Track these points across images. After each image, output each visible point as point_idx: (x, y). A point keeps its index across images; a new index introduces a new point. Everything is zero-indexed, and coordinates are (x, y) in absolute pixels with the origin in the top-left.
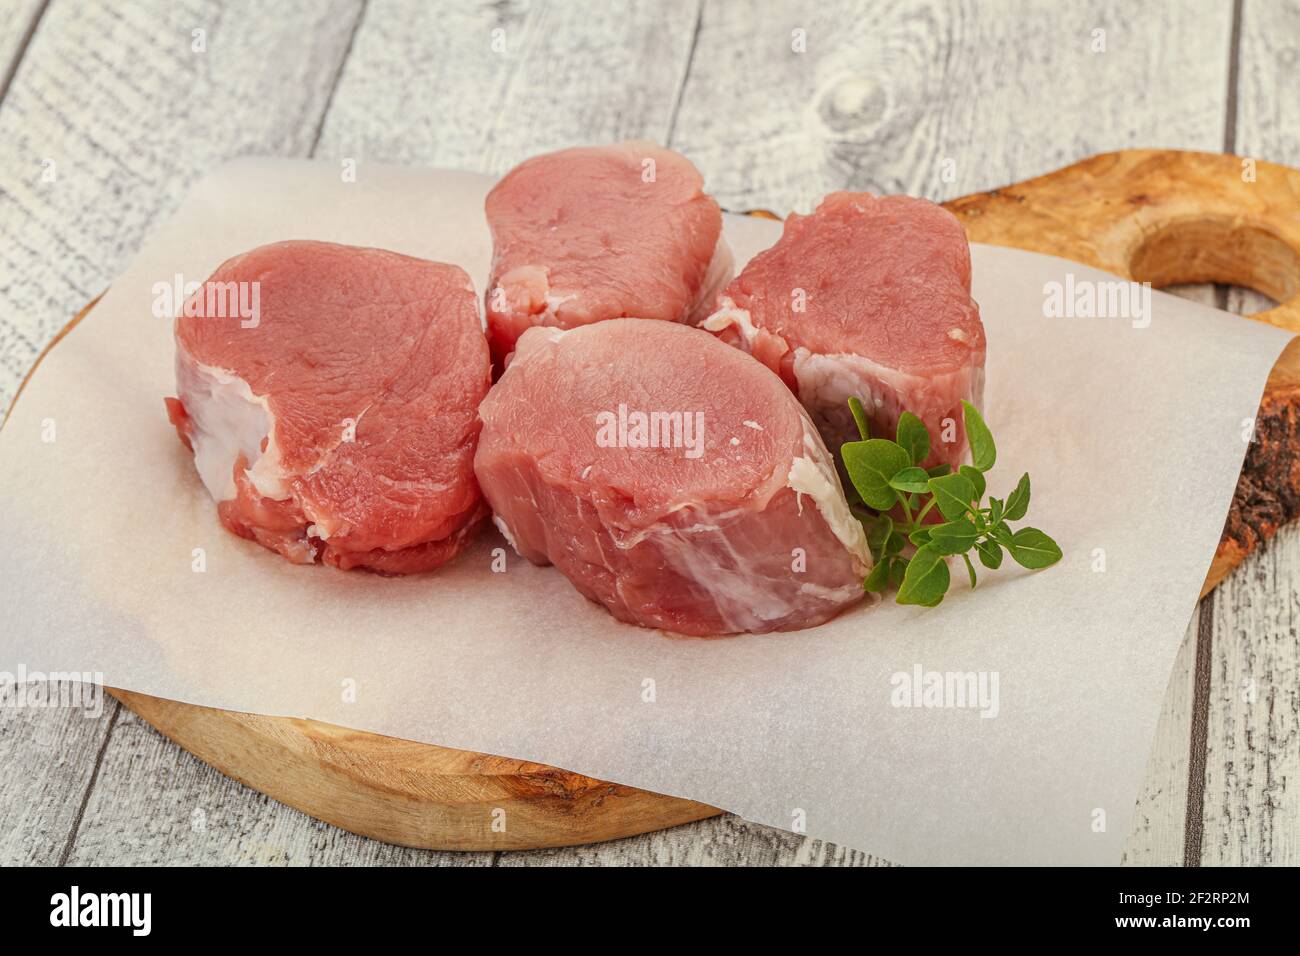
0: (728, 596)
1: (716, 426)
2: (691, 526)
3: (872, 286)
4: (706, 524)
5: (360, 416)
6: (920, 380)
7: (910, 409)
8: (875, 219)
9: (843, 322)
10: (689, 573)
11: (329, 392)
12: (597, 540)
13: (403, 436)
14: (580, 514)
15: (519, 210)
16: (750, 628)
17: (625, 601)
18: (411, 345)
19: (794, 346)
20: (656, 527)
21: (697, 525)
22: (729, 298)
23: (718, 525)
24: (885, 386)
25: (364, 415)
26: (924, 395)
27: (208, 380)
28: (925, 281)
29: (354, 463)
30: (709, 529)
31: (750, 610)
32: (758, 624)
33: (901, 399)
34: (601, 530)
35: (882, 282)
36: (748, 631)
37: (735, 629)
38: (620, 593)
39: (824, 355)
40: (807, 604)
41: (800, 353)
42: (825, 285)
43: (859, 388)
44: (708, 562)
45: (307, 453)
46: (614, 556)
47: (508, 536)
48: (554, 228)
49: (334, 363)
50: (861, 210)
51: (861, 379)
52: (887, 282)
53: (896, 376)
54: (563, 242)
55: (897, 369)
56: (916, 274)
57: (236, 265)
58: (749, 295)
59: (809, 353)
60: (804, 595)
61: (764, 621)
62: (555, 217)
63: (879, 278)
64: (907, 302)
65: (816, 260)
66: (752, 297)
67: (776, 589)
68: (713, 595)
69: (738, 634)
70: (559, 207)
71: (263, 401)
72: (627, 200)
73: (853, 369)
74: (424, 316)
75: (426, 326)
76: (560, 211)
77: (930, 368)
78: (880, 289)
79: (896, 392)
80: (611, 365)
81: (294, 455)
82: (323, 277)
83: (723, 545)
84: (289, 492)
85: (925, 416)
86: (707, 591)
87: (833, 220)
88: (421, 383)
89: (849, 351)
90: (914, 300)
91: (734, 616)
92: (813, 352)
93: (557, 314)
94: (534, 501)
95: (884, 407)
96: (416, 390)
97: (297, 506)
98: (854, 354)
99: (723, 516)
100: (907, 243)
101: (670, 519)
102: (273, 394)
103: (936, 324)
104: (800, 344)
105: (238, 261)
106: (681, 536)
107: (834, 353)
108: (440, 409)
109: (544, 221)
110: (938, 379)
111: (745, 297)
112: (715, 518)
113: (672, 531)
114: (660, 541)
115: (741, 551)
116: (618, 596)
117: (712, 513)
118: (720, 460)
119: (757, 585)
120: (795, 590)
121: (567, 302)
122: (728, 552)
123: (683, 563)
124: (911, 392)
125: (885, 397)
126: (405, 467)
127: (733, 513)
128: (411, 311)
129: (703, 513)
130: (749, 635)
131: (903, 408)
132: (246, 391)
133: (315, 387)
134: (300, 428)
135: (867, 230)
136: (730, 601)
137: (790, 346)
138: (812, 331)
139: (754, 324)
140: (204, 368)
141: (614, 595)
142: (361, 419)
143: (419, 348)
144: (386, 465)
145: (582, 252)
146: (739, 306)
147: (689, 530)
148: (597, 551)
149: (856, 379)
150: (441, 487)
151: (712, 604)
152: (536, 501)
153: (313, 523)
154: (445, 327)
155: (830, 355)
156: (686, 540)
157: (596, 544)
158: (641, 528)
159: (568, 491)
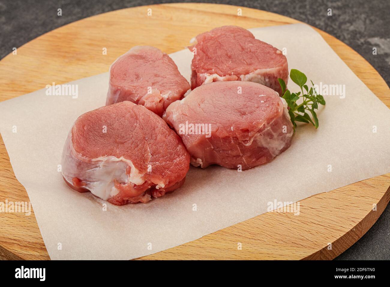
0: (272, 147)
1: (252, 101)
2: (264, 129)
3: (242, 52)
4: (267, 128)
5: (149, 149)
6: (281, 67)
7: (278, 78)
8: (219, 36)
9: (246, 63)
10: (262, 145)
11: (136, 148)
12: (238, 148)
13: (164, 148)
14: (232, 142)
15: (125, 80)
16: (277, 154)
17: (246, 163)
18: (139, 125)
19: (238, 76)
20: (256, 135)
21: (266, 129)
22: (206, 73)
23: (270, 126)
24: (269, 74)
25: (149, 148)
26: (282, 71)
27: (96, 163)
28: (253, 44)
29: (158, 161)
30: (268, 128)
31: (277, 149)
32: (279, 152)
33: (276, 76)
34: (239, 144)
35: (242, 49)
36: (277, 155)
37: (274, 156)
38: (245, 161)
39: (248, 74)
40: (287, 141)
41: (242, 77)
42: (229, 57)
43: (260, 79)
44: (266, 139)
45: (144, 166)
46: (244, 150)
47: (201, 163)
48: (141, 79)
49: (127, 140)
50: (213, 36)
51: (261, 76)
52: (243, 49)
53: (273, 70)
54: (148, 81)
55: (273, 67)
56: (248, 44)
57: (76, 129)
58: (211, 69)
59: (244, 76)
60: (287, 137)
61: (280, 150)
62: (136, 77)
63: (240, 49)
64: (256, 51)
65: (219, 53)
66: (213, 70)
67: (282, 139)
68: (268, 148)
69: (275, 158)
70: (135, 73)
71: (122, 158)
72: (149, 63)
73: (258, 74)
74: (132, 117)
75: (137, 119)
76: (136, 74)
77: (281, 63)
78: (245, 51)
79: (274, 74)
80: (206, 101)
81: (141, 168)
82: (98, 121)
83: (271, 132)
84: (144, 180)
85: (283, 77)
86: (267, 148)
87: (209, 42)
88: (153, 133)
89: (256, 69)
90: (257, 50)
91: (274, 153)
92: (245, 75)
93: (167, 99)
94: (212, 147)
95: (269, 81)
96: (153, 136)
97: (149, 182)
98: (258, 70)
99: (271, 123)
100: (236, 38)
101: (260, 131)
102: (124, 155)
103: (269, 53)
104: (240, 74)
105: (75, 127)
106: (262, 134)
107: (252, 72)
108: (166, 136)
109: (135, 79)
110: (284, 65)
111: (211, 70)
112: (269, 125)
113: (259, 134)
114: (257, 139)
115: (275, 131)
116: (244, 162)
117: (268, 123)
118: (263, 108)
119: (278, 140)
120: (285, 138)
121: (169, 94)
122: (272, 134)
123: (261, 143)
124: (279, 72)
125: (269, 78)
126: (172, 156)
127: (273, 121)
128: (128, 118)
129: (266, 125)
130: (278, 156)
131: (276, 78)
132: (114, 158)
133: (131, 148)
134: (138, 160)
135: (222, 39)
136: (273, 148)
137: (237, 76)
138: (240, 69)
139: (221, 76)
140: (94, 160)
141: (243, 163)
142: (150, 150)
143: (142, 126)
144: (167, 158)
145: (155, 81)
146: (211, 74)
147: (264, 131)
148: (238, 151)
149: (260, 76)
150: (184, 157)
151: (269, 152)
152: (213, 147)
153: (157, 185)
154: (143, 117)
155: (251, 73)
156: (263, 135)
157: (238, 149)
158: (252, 137)
159: (229, 137)
